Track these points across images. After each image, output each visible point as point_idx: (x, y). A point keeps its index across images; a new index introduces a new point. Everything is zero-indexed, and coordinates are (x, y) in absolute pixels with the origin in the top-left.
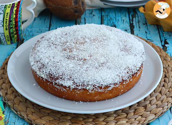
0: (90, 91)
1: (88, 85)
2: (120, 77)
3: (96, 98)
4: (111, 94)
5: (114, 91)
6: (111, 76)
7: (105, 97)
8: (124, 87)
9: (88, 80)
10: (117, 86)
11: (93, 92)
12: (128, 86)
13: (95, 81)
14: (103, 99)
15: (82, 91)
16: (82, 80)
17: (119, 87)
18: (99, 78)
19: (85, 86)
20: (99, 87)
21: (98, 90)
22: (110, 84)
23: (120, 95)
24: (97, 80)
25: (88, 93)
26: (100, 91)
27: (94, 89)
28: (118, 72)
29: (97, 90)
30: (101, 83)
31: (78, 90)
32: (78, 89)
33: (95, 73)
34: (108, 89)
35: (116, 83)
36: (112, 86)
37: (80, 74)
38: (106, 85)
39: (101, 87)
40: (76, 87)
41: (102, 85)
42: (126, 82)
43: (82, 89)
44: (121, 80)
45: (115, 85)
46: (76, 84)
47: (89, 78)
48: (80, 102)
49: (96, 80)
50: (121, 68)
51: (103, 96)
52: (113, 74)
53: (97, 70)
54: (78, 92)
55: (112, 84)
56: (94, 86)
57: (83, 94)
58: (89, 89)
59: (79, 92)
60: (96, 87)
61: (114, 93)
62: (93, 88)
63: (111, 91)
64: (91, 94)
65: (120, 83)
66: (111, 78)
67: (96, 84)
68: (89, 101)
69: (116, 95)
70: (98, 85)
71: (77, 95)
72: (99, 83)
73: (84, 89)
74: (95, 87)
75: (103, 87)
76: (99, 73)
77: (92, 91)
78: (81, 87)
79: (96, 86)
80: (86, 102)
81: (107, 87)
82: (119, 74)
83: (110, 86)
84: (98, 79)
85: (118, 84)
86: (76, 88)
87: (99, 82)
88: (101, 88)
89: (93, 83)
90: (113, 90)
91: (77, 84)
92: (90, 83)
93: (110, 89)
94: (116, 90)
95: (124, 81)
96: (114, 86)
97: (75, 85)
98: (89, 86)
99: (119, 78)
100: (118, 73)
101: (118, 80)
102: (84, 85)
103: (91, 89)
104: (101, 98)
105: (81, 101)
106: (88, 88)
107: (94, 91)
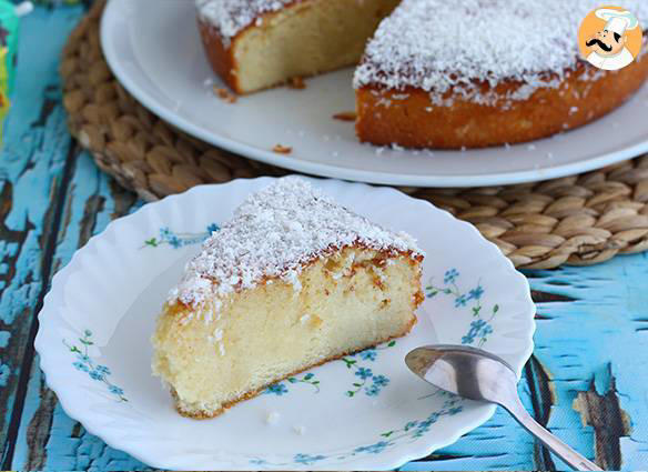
0: (437, 100)
1: (428, 72)
2: (569, 49)
3: (461, 132)
4: (527, 119)
5: (540, 110)
6: (529, 41)
7: (501, 130)
8: (581, 95)
9: (429, 53)
10: (555, 84)
11: (449, 103)
12: (599, 95)
13: (460, 58)
14: (492, 142)
15: (402, 97)
16: (404, 51)
17: (562, 93)
18: (476, 47)
19: (418, 78)
20: (475, 81)
21: (473, 98)
22: (525, 72)
23: (566, 131)
24: (469, 54)
25: (429, 109)
26: (479, 99)
27: (456, 89)
28: (559, 29)
29: (466, 96)
30: (486, 67)
31: (383, 91)
32: (384, 86)
33: (462, 26)
34: (516, 96)
35: (550, 71)
36: (534, 82)
37: (395, 31)
38: (506, 74)
39: (487, 82)
40: (376, 79)
41: (490, 72)
42: (590, 74)
43: (400, 86)
44: (571, 62)
45: (544, 79)
46: (378, 66)
47: (436, 44)
48: (395, 146)
49: (464, 52)
50: (572, 16)
51: (493, 125)
52: (538, 37)
53: (469, 17)
54: (383, 101)
55: (533, 73)
56: (453, 77)
57: (406, 114)
58: (432, 89)
59: (388, 103)
60: (465, 80)
61: (542, 117)
62: (452, 86)
63: (525, 108)
64: (440, 113)
65: (566, 70)
66: (527, 49)
67: (464, 70)
68: (430, 143)
69: (548, 127)
70: (472, 74)
71: (378, 115)
72: (477, 67)
73: (409, 88)
74: (459, 79)
75: (493, 83)
76: (478, 29)
77: (445, 96)
78: (396, 77)
79: (462, 76)
80: (419, 148)
81: (511, 84)
82: (565, 39)
83: (524, 82)
84: (473, 51)
85: (557, 76)
86: (377, 83)
87: (479, 60)
88: (484, 86)
89: (450, 64)
90: (537, 101)
91: (383, 67)
92: (440, 65)
93: (523, 93)
94: (549, 103)
95: (582, 66)
96: (543, 84)
97: (374, 71)
98: (435, 77)
99: (562, 52)
100: (558, 32)
101: (557, 60)
102: (411, 72)
103: (442, 86)
104: (483, 135)
105: (399, 145)
106: (427, 84)
107: (456, 102)
